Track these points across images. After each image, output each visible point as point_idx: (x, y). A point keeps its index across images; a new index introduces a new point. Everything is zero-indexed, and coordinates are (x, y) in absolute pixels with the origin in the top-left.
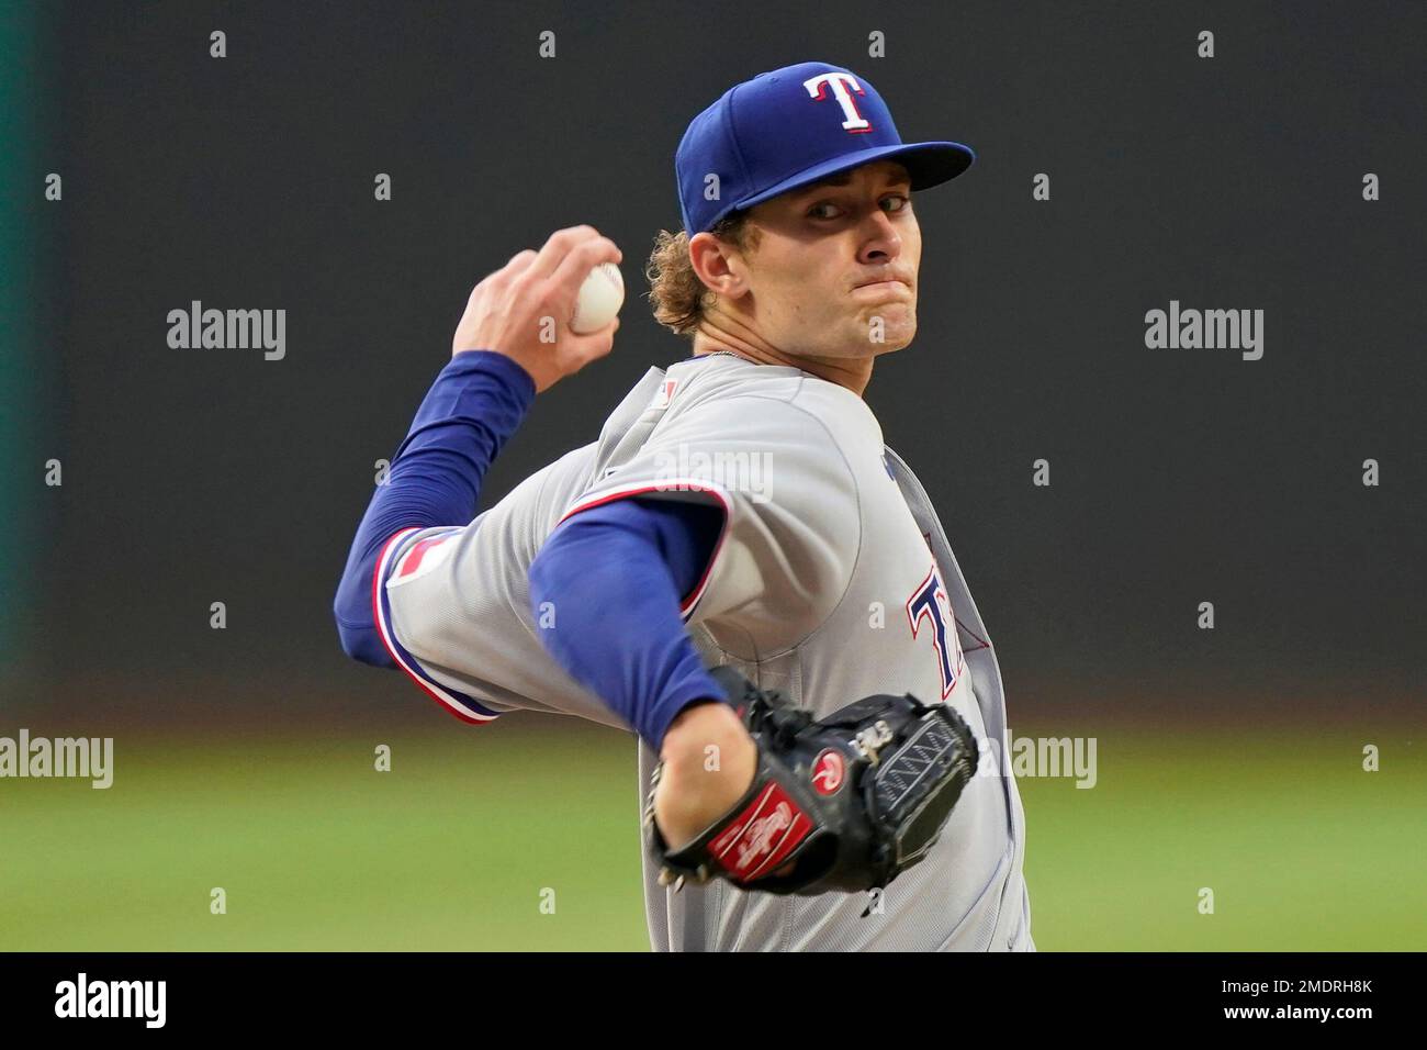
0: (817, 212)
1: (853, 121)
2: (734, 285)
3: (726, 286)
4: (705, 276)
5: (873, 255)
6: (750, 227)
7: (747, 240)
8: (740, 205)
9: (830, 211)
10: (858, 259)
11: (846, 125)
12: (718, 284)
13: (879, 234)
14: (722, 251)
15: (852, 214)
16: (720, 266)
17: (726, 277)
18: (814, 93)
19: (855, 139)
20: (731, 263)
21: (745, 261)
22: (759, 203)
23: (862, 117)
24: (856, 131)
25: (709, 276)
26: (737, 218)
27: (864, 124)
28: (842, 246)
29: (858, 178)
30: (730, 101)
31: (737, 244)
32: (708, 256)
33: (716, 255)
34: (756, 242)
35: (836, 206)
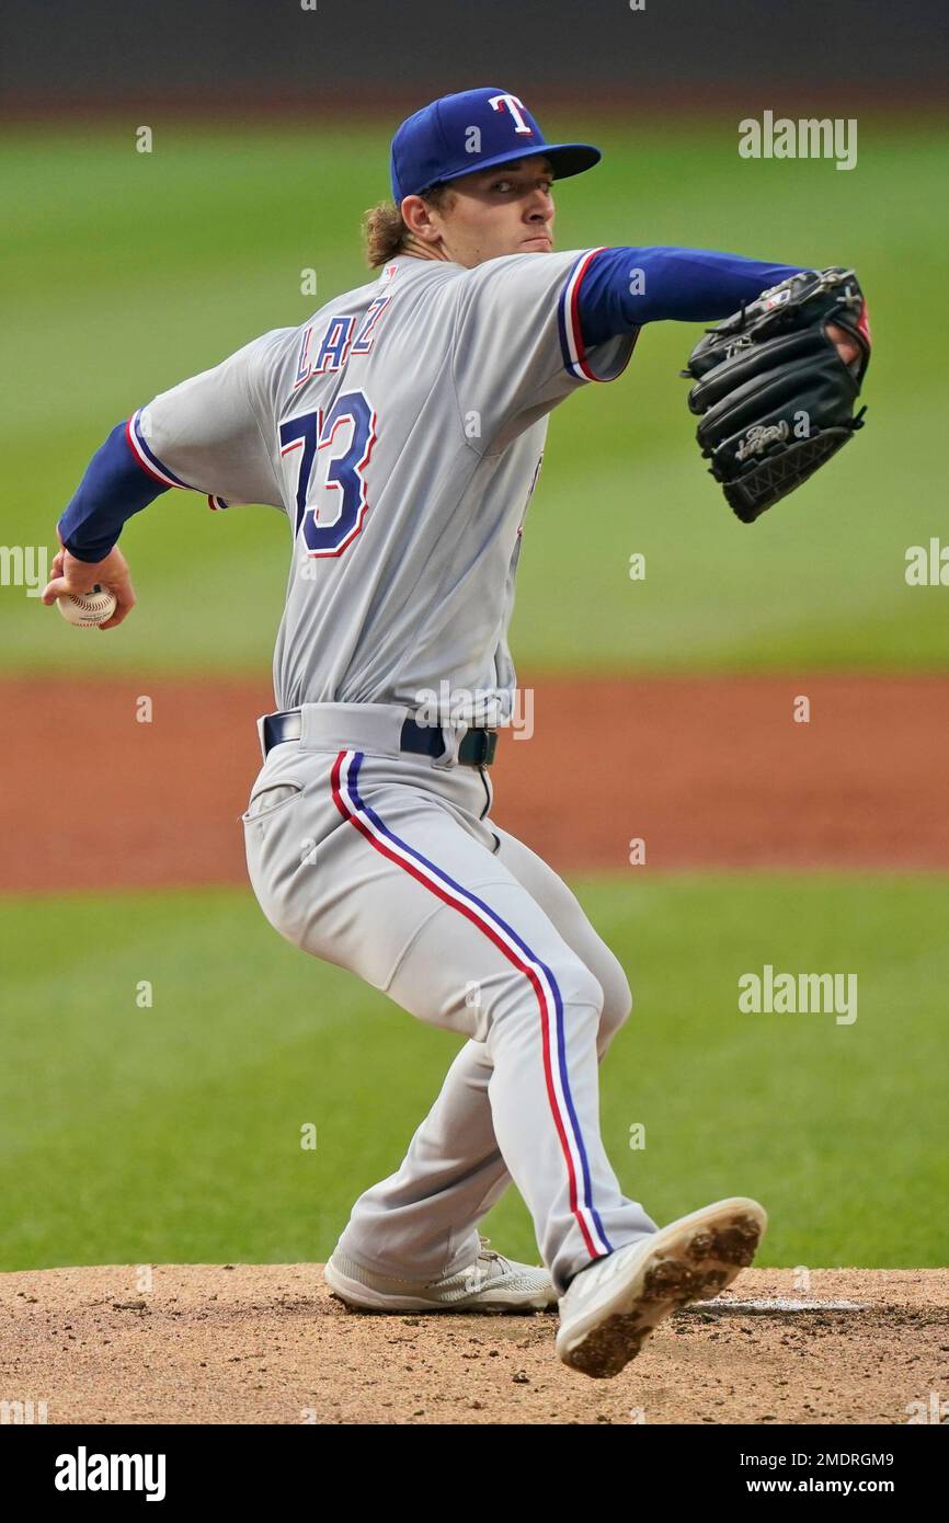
0: (496, 187)
1: (521, 128)
2: (432, 231)
3: (427, 232)
4: (411, 224)
5: (535, 217)
6: (449, 193)
7: (445, 202)
8: (443, 179)
9: (505, 187)
10: (524, 220)
11: (518, 130)
12: (421, 231)
13: (540, 205)
14: (426, 207)
15: (519, 191)
16: (423, 218)
17: (427, 226)
18: (496, 107)
19: (523, 140)
20: (432, 216)
21: (442, 217)
22: (456, 178)
23: (526, 126)
24: (523, 135)
25: (415, 225)
26: (440, 186)
27: (528, 130)
28: (511, 212)
29: (525, 165)
30: (437, 108)
31: (438, 206)
32: (414, 211)
33: (421, 211)
34: (453, 205)
35: (511, 184)
